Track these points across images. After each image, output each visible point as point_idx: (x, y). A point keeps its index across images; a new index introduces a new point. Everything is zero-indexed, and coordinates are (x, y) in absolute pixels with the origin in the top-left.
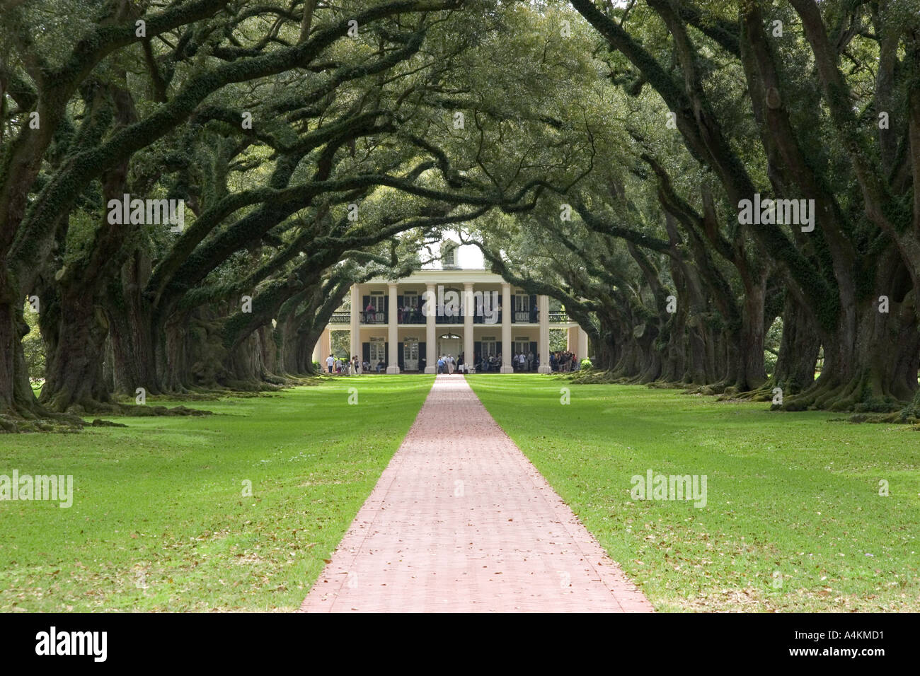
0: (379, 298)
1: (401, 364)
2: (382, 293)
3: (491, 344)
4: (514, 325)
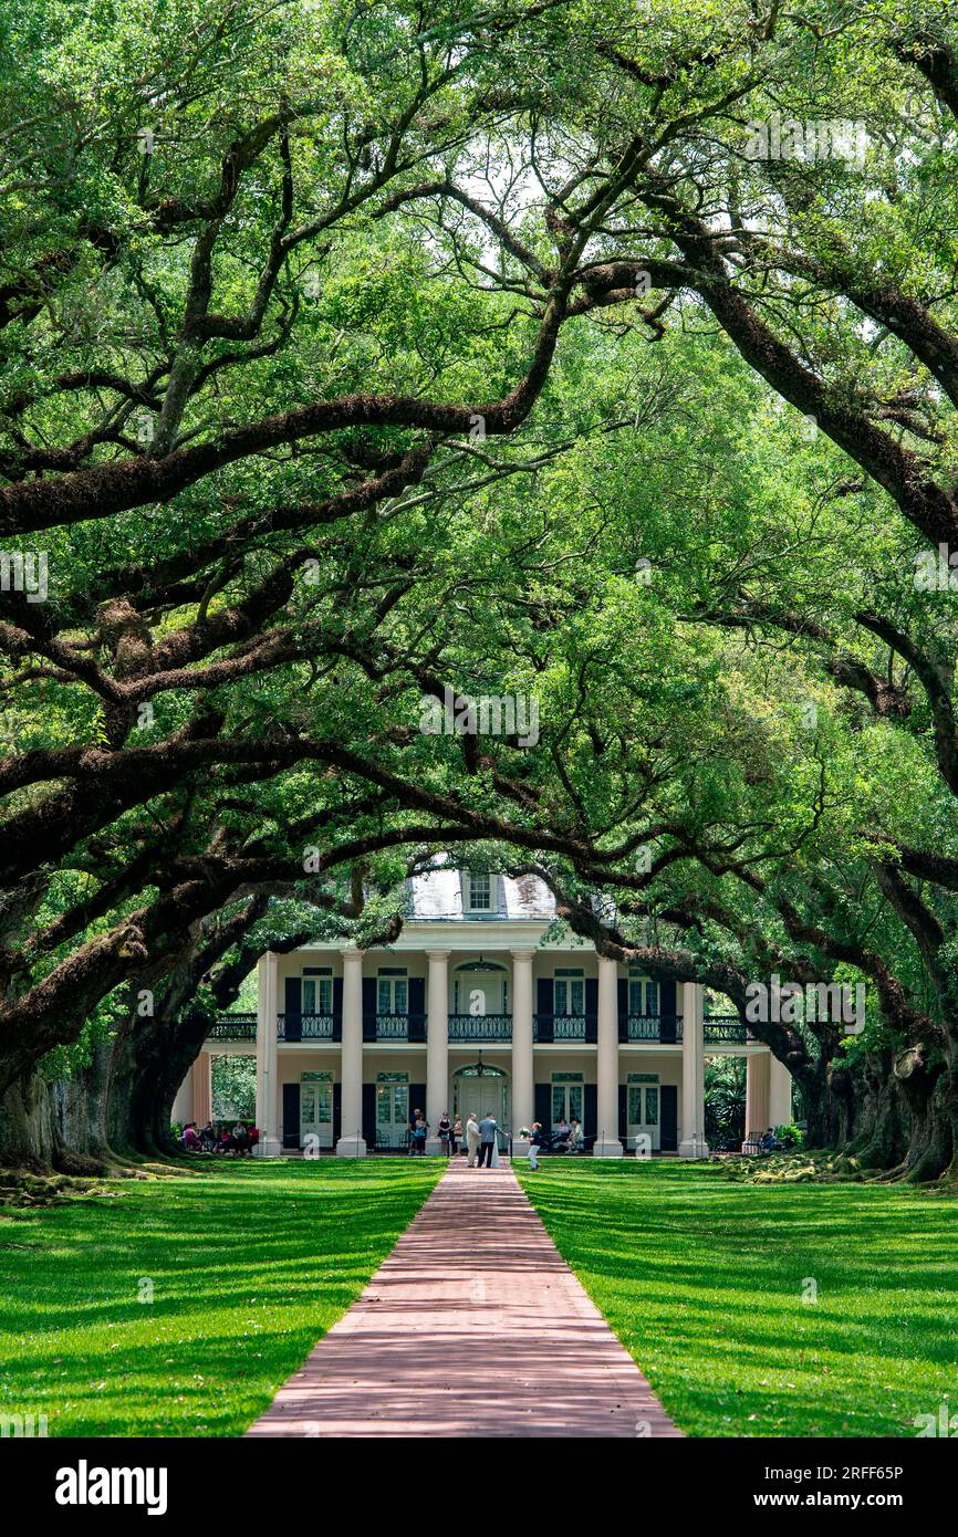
0: (322, 983)
1: (369, 1132)
2: (327, 971)
3: (573, 1089)
4: (624, 1047)
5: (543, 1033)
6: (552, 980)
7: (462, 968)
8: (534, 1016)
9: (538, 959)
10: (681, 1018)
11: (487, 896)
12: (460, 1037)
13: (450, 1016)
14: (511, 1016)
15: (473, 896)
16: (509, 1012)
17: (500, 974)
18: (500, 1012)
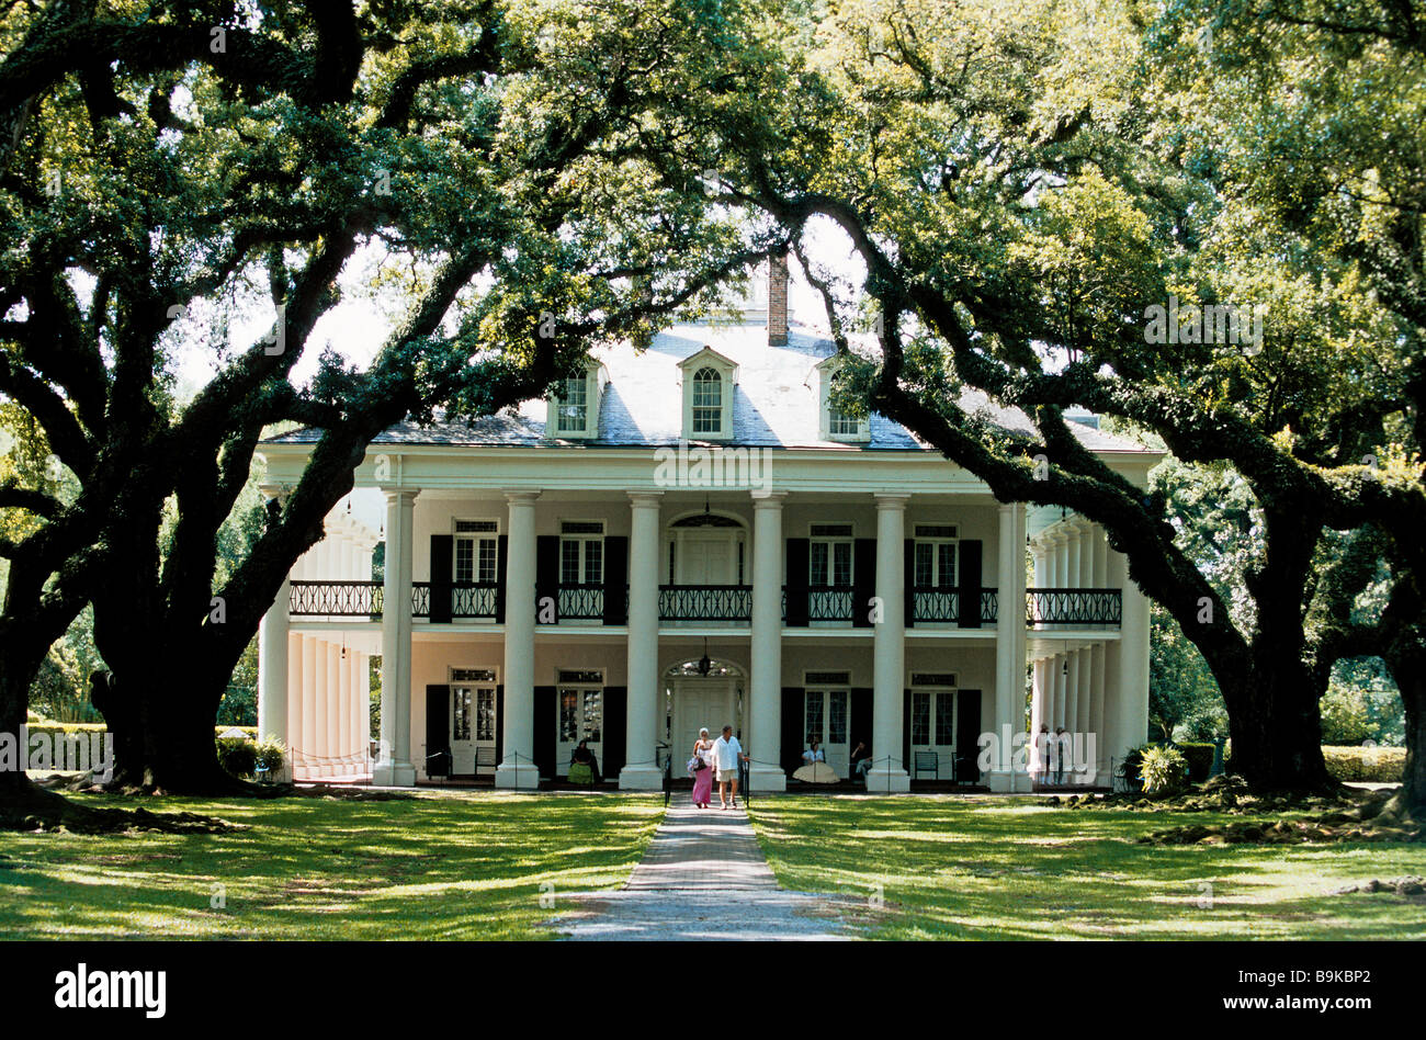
0: (483, 543)
1: (543, 754)
2: (490, 527)
3: (833, 695)
4: (912, 633)
5: (796, 613)
6: (808, 540)
7: (680, 523)
8: (783, 588)
9: (791, 506)
10: (994, 591)
11: (718, 413)
12: (675, 618)
13: (662, 588)
14: (750, 588)
15: (697, 414)
16: (746, 582)
17: (732, 533)
18: (733, 581)
